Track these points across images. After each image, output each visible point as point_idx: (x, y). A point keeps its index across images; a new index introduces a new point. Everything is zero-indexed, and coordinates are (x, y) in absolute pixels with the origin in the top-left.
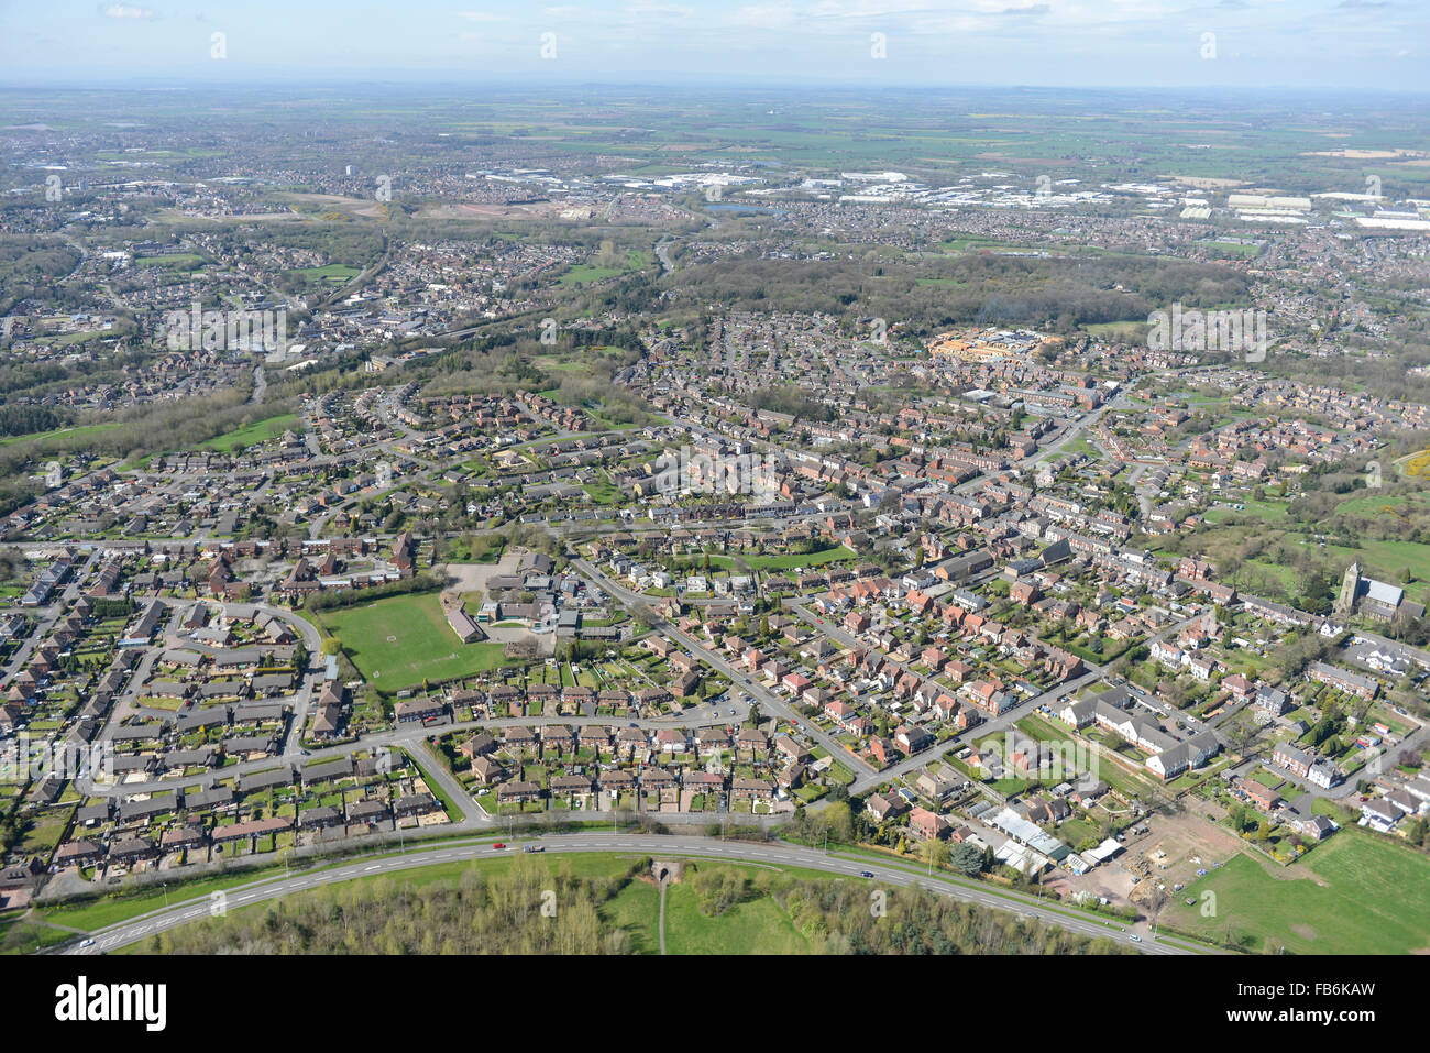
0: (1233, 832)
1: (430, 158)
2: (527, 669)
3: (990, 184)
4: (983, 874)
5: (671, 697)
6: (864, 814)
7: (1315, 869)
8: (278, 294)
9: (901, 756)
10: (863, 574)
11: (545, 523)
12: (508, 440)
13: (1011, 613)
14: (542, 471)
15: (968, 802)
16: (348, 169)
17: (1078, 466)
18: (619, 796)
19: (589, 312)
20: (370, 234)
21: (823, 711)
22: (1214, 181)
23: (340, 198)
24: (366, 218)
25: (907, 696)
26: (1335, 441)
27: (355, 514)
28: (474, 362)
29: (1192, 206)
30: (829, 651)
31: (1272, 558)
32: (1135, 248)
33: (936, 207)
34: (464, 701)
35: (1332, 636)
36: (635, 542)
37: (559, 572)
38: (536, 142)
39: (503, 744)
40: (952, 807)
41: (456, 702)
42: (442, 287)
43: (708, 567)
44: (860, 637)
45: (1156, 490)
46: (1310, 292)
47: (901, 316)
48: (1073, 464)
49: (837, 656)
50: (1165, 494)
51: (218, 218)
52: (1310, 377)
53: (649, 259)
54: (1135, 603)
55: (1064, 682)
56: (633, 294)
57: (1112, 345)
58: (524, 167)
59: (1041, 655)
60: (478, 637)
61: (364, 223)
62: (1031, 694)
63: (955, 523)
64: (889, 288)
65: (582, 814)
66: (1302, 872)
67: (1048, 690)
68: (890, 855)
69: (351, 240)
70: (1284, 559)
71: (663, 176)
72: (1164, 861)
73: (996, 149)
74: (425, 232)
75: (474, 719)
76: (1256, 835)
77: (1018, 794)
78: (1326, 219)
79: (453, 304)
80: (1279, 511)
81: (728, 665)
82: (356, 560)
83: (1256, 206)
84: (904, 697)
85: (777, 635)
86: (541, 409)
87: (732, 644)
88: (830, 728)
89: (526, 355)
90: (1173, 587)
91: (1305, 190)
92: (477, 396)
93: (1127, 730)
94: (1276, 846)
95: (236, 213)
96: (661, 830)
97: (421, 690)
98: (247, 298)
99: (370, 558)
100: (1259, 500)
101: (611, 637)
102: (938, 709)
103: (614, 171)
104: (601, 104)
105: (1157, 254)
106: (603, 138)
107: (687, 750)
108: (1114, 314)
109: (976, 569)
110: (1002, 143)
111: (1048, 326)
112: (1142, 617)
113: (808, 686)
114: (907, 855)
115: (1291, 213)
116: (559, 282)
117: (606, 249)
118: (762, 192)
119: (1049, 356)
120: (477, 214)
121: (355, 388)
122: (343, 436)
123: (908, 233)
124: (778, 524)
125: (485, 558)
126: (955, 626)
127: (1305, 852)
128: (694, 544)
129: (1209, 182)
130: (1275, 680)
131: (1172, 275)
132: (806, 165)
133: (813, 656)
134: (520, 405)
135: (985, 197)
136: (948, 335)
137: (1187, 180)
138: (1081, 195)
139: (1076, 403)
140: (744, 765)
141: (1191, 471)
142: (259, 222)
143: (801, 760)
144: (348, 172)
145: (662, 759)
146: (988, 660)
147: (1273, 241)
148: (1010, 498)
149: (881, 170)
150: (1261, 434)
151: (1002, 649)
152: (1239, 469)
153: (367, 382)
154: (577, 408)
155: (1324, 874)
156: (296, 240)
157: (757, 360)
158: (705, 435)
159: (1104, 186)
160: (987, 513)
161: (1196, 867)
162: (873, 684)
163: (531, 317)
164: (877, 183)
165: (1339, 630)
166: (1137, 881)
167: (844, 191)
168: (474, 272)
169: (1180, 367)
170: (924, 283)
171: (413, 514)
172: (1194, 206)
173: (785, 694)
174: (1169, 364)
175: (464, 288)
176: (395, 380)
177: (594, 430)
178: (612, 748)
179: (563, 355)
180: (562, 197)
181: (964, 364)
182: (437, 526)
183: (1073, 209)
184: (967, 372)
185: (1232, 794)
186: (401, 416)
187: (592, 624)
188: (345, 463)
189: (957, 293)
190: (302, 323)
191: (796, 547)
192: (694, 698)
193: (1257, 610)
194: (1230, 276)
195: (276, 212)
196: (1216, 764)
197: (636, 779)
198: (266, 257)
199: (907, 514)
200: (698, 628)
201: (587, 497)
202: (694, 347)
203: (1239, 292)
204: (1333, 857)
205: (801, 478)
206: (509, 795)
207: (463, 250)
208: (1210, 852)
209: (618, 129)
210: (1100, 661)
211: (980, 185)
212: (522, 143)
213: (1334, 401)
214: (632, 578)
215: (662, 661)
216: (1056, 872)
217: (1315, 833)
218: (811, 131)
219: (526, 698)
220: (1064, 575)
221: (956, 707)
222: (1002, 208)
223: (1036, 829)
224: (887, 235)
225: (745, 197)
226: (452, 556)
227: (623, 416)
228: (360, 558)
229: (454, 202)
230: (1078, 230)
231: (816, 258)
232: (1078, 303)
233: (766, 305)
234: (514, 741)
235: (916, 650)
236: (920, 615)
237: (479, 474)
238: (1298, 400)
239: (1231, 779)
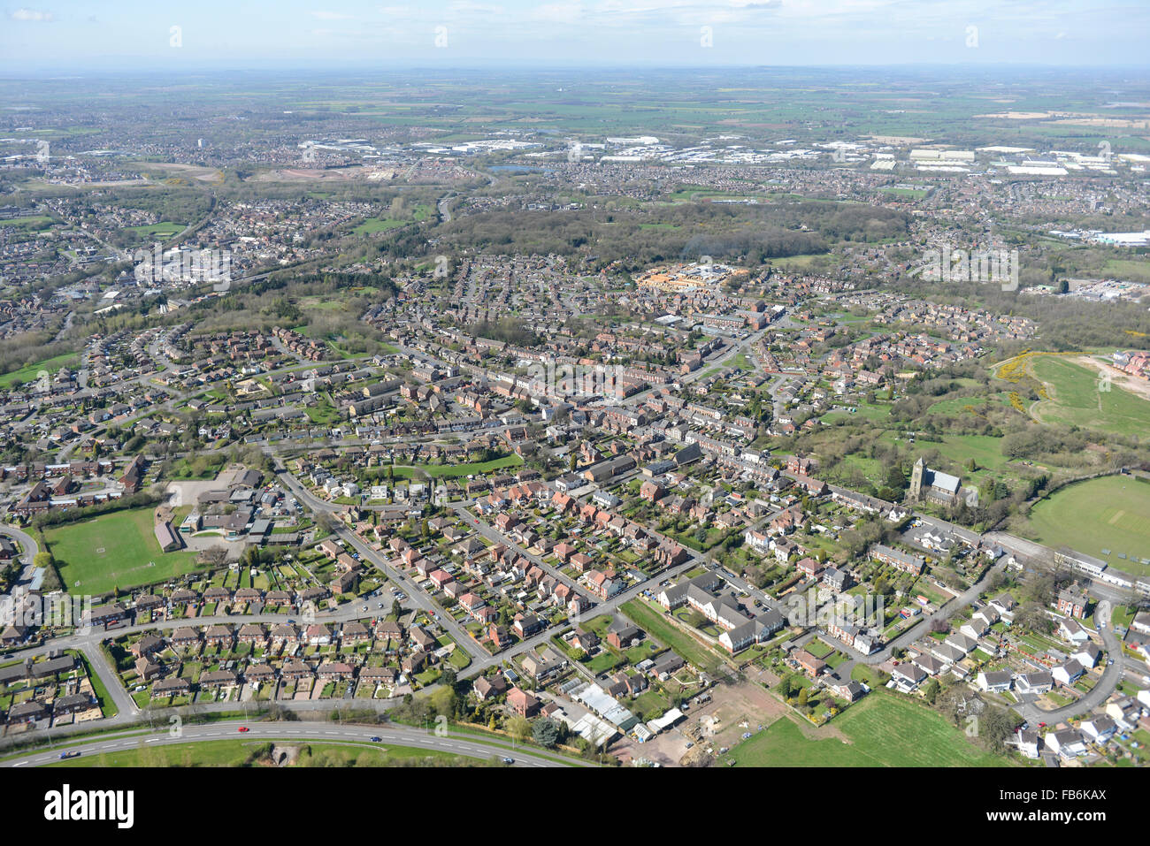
0: (781, 698)
1: (271, 132)
2: (212, 574)
3: (724, 145)
4: (559, 746)
5: (330, 594)
6: (470, 695)
7: (842, 729)
8: (110, 248)
9: (515, 640)
10: (523, 478)
11: (265, 443)
12: (253, 371)
13: (637, 509)
14: (275, 396)
15: (563, 680)
16: (200, 142)
17: (731, 378)
18: (261, 687)
19: (365, 258)
20: (201, 196)
21: (457, 603)
22: (903, 139)
23: (187, 167)
24: (202, 183)
25: (534, 585)
26: (948, 350)
27: (100, 440)
28: (246, 304)
29: (880, 160)
30: (478, 548)
31: (868, 453)
32: (829, 194)
33: (678, 164)
34: (146, 605)
35: (897, 520)
36: (337, 457)
37: (265, 485)
38: (363, 117)
39: (171, 644)
40: (547, 685)
41: (139, 607)
42: (251, 239)
43: (392, 477)
44: (508, 533)
45: (790, 397)
46: (959, 227)
47: (619, 255)
48: (727, 377)
49: (484, 552)
50: (796, 400)
51: (77, 185)
52: (940, 298)
53: (431, 211)
54: (743, 497)
55: (668, 568)
56: (402, 242)
57: (788, 275)
58: (348, 137)
59: (654, 544)
60: (178, 545)
61: (201, 187)
62: (639, 580)
63: (614, 432)
64: (615, 232)
65: (225, 706)
66: (833, 732)
67: (653, 576)
68: (483, 731)
69: (183, 202)
70: (876, 453)
71: (461, 143)
72: (717, 726)
73: (734, 117)
74: (248, 193)
75: (152, 621)
76: (799, 700)
77: (606, 671)
78: (985, 167)
79: (257, 253)
80: (885, 412)
81: (389, 564)
82: (92, 480)
83: (931, 159)
84: (531, 586)
85: (438, 535)
86: (290, 343)
87: (394, 544)
88: (461, 617)
89: (295, 296)
90: (777, 482)
91: (972, 145)
92: (237, 333)
93: (708, 610)
94: (815, 709)
95: (93, 180)
96: (291, 716)
97: (112, 596)
98: (82, 253)
99: (104, 478)
100: (871, 403)
101: (293, 542)
102: (555, 597)
103: (422, 139)
104: (423, 85)
105: (844, 199)
106: (419, 113)
107: (331, 643)
108: (796, 249)
109: (619, 472)
110: (741, 111)
111: (739, 260)
112: (745, 508)
113: (450, 580)
114: (497, 731)
115: (957, 163)
116: (352, 233)
117: (396, 204)
118: (539, 155)
119: (735, 285)
120: (299, 178)
121: (141, 328)
122: (112, 371)
123: (648, 186)
124: (463, 437)
125: (205, 475)
126: (590, 521)
127: (837, 714)
128: (388, 457)
129: (897, 140)
130: (842, 561)
131: (847, 216)
132: (580, 132)
133: (463, 553)
134: (275, 340)
135: (719, 155)
136: (656, 270)
137: (881, 139)
138: (795, 152)
139: (747, 324)
140: (377, 654)
141: (824, 380)
142: (108, 188)
143: (426, 647)
144: (200, 144)
145: (308, 652)
146: (610, 551)
147: (939, 187)
148: (665, 407)
149: (639, 135)
150: (890, 346)
151: (623, 541)
152: (862, 377)
153: (151, 323)
154: (321, 340)
155: (850, 732)
156: (135, 202)
157: (491, 295)
158: (424, 361)
159: (815, 144)
160: (642, 422)
161: (743, 730)
162: (507, 576)
163: (315, 263)
164: (634, 145)
165: (903, 515)
166: (690, 746)
167: (606, 152)
168: (281, 226)
169: (840, 291)
170: (646, 227)
171: (153, 438)
172: (883, 159)
173: (430, 587)
174: (830, 290)
175: (270, 240)
176: (175, 320)
177: (330, 360)
178: (266, 643)
179: (326, 296)
180: (374, 161)
181: (663, 293)
182: (170, 448)
183: (786, 164)
184: (663, 300)
185: (788, 663)
186: (167, 352)
187: (280, 531)
188: (105, 395)
189: (671, 233)
190: (124, 273)
191: (474, 457)
192: (349, 595)
193: (840, 499)
194: (893, 216)
195: (128, 179)
196: (780, 637)
197: (278, 671)
198: (108, 217)
199: (574, 425)
200: (370, 532)
201: (306, 419)
202: (441, 286)
203: (899, 229)
204: (860, 718)
205: (495, 396)
206: (161, 690)
207: (277, 208)
208: (758, 717)
209: (433, 105)
210: (702, 549)
211: (715, 146)
212: (351, 117)
213: (957, 317)
214: (325, 488)
215: (331, 562)
216: (624, 741)
217: (848, 696)
218: (589, 104)
219: (203, 600)
220: (690, 474)
221: (571, 594)
222: (730, 164)
223: (614, 702)
224: (630, 189)
225: (523, 159)
226: (177, 474)
227: (359, 346)
228: (95, 479)
229: (279, 168)
230: (786, 181)
231: (567, 208)
232: (765, 241)
233: (511, 249)
234: (180, 640)
235: (550, 545)
236: (563, 513)
237: (219, 401)
238: (927, 317)
239: (789, 650)
